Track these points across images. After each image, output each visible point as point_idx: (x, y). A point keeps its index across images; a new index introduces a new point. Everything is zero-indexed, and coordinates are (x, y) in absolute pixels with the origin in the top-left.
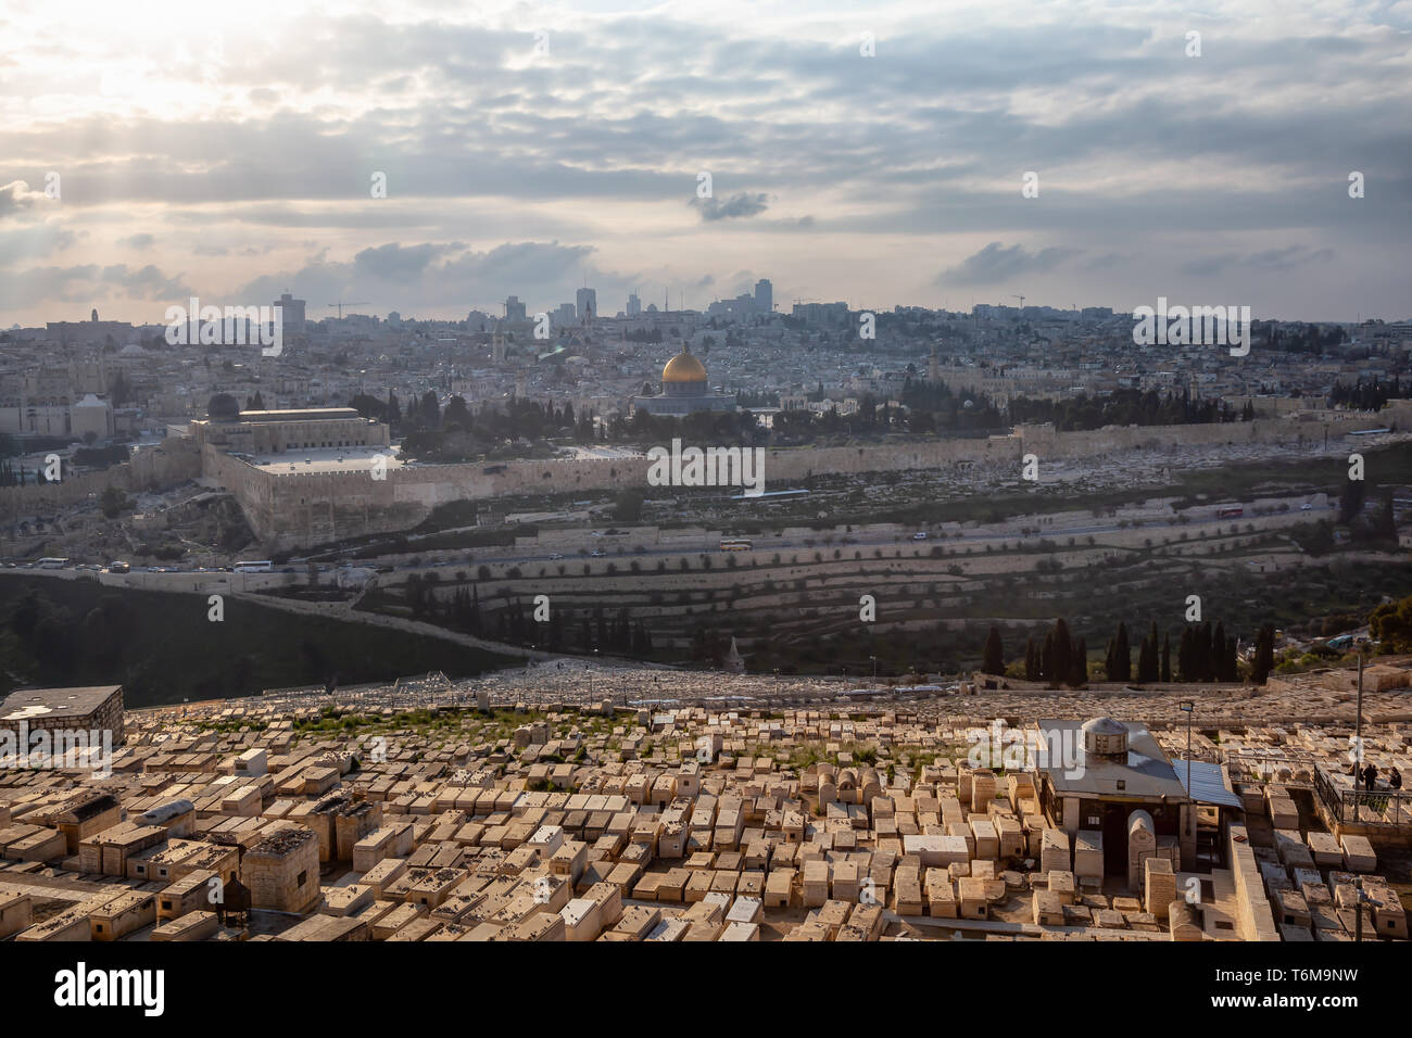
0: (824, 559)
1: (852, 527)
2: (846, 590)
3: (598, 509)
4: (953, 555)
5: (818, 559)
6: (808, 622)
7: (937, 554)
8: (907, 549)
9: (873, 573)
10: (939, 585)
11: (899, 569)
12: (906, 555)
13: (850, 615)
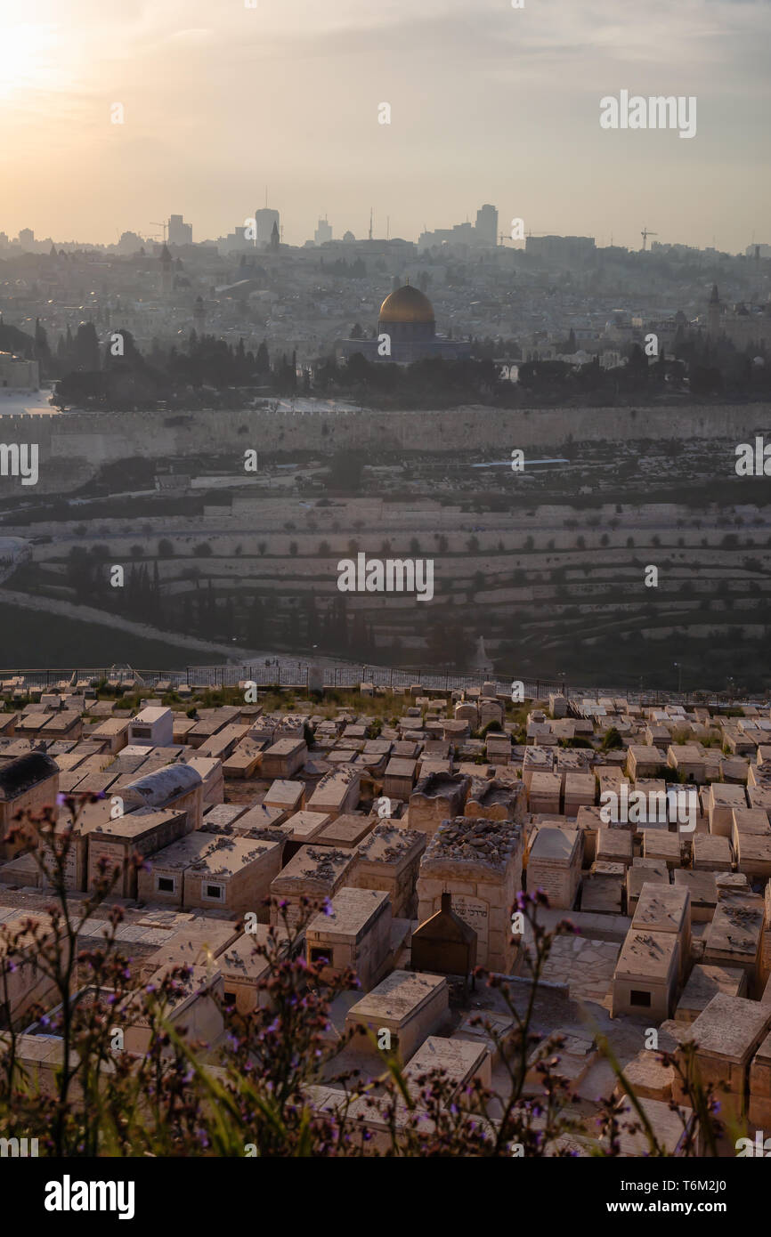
0: (588, 545)
1: (624, 507)
2: (614, 584)
3: (307, 474)
4: (751, 545)
5: (581, 545)
6: (567, 622)
7: (730, 544)
8: (692, 536)
10: (731, 583)
11: (682, 561)
12: (690, 544)
13: (619, 615)
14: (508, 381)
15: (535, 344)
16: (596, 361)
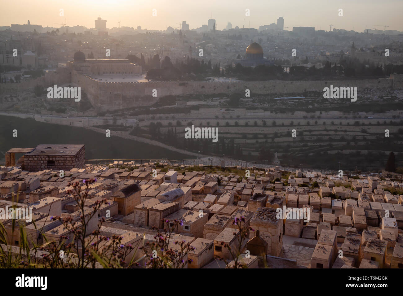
1: (322, 112)
2: (319, 136)
4: (363, 125)
5: (308, 124)
6: (304, 148)
7: (357, 124)
8: (345, 122)
9: (330, 130)
10: (357, 136)
11: (341, 129)
12: (344, 124)
13: (320, 146)
14: (286, 72)
15: (295, 61)
16: (314, 66)
